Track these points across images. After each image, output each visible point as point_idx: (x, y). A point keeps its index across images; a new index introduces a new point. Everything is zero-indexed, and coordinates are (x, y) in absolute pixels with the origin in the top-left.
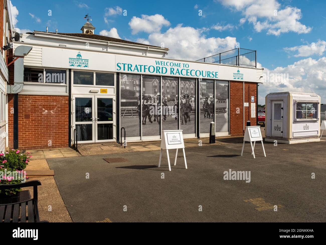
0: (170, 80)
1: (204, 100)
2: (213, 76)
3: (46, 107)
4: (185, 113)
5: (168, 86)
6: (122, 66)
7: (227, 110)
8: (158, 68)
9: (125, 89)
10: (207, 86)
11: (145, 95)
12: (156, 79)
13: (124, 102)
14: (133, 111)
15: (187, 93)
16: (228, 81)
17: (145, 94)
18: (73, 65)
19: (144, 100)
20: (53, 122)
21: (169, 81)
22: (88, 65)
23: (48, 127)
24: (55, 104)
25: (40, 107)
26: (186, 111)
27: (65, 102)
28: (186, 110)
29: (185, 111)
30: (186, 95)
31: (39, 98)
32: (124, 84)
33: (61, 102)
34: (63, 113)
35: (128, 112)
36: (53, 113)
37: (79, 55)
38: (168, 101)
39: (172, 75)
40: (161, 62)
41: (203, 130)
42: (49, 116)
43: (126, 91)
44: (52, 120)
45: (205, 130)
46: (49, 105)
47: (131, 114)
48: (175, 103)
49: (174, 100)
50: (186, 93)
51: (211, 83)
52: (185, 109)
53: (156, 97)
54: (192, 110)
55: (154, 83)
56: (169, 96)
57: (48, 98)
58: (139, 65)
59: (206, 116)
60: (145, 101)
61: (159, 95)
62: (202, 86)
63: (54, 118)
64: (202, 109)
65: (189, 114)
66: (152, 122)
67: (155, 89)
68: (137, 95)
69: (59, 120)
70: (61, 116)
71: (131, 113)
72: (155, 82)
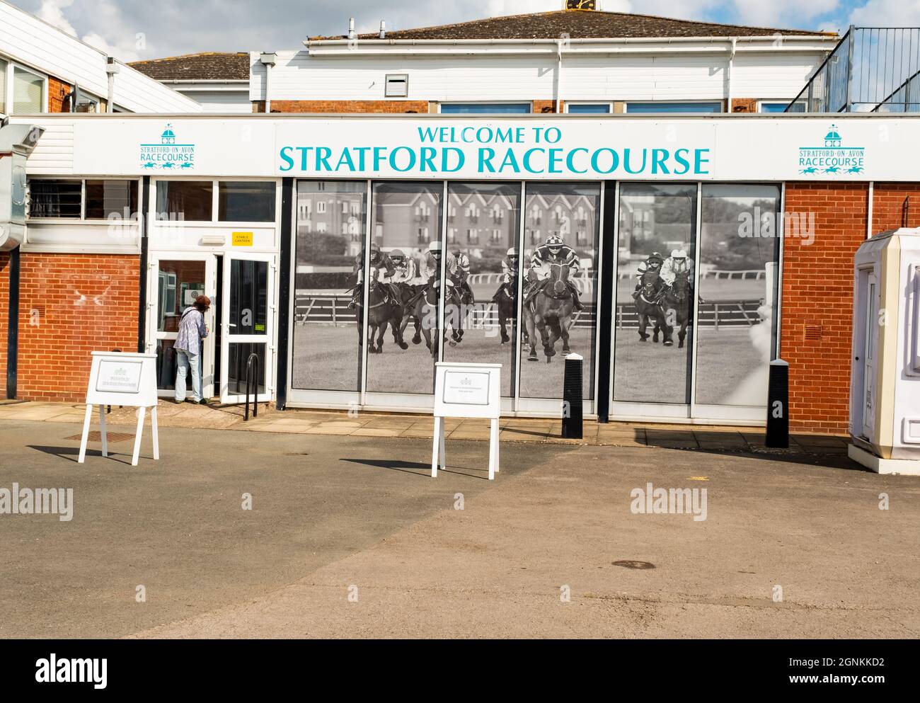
0: (481, 192)
1: (643, 266)
2: (682, 168)
3: (84, 287)
4: (547, 318)
5: (474, 215)
6: (296, 156)
7: (766, 310)
8: (428, 154)
9: (312, 232)
10: (656, 210)
11: (383, 250)
12: (424, 192)
13: (308, 275)
14: (337, 303)
15: (557, 242)
16: (778, 184)
17: (382, 246)
18: (150, 165)
19: (378, 268)
20: (99, 328)
21: (479, 196)
22: (191, 162)
23: (85, 343)
24: (105, 277)
25: (69, 287)
26: (551, 311)
27: (131, 273)
28: (551, 308)
29: (547, 312)
30: (553, 248)
31: (67, 260)
32: (309, 216)
33: (122, 273)
34: (126, 304)
35: (320, 307)
36: (100, 304)
37: (168, 134)
38: (472, 272)
39: (486, 175)
40: (439, 130)
41: (631, 390)
42: (90, 313)
43: (316, 236)
44: (96, 323)
45: (640, 392)
46: (91, 282)
47: (330, 315)
48: (502, 279)
49: (497, 269)
50: (553, 241)
51: (678, 198)
52: (548, 302)
53: (423, 257)
54: (579, 308)
55: (419, 206)
56: (477, 254)
57: (88, 261)
58: (354, 149)
59: (648, 336)
60: (383, 271)
61: (436, 248)
62: (631, 211)
63: (102, 318)
64: (630, 304)
65: (567, 324)
66: (404, 346)
67: (420, 230)
68: (354, 250)
69: (114, 324)
70: (120, 314)
71: (330, 311)
72: (423, 205)
